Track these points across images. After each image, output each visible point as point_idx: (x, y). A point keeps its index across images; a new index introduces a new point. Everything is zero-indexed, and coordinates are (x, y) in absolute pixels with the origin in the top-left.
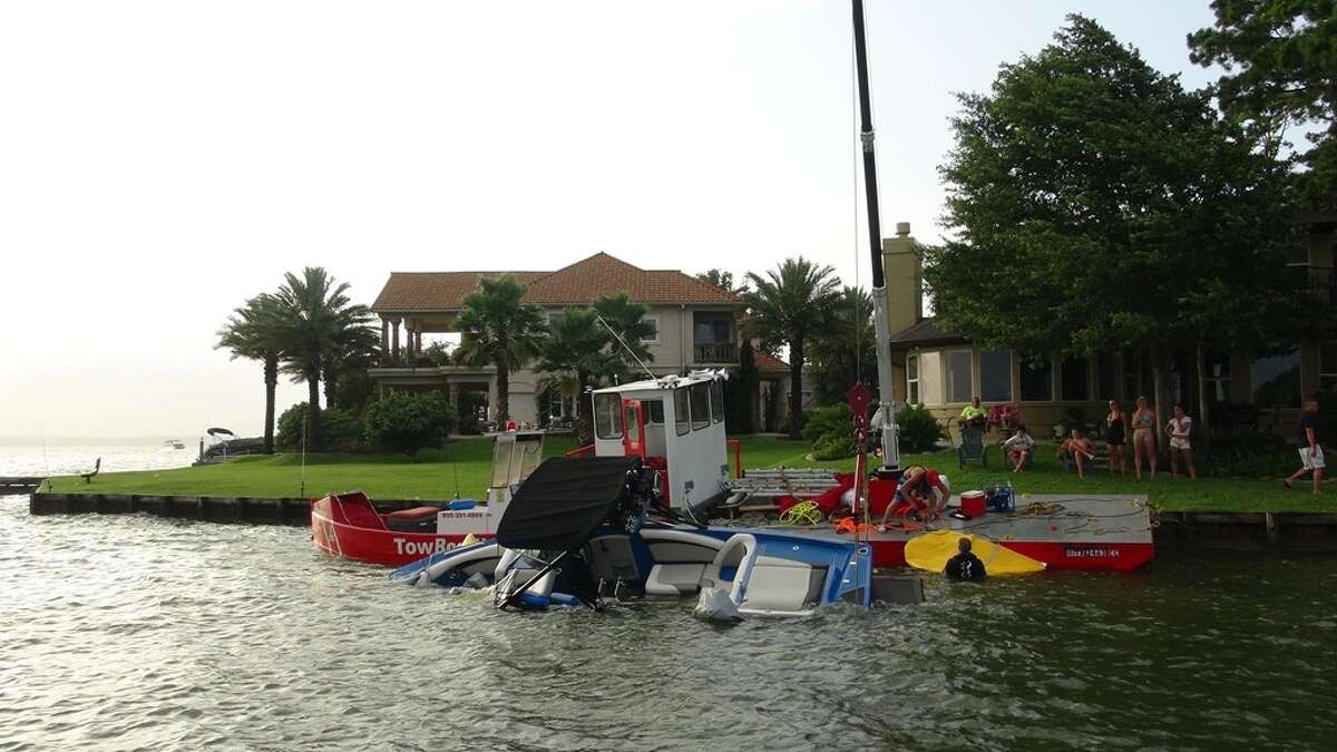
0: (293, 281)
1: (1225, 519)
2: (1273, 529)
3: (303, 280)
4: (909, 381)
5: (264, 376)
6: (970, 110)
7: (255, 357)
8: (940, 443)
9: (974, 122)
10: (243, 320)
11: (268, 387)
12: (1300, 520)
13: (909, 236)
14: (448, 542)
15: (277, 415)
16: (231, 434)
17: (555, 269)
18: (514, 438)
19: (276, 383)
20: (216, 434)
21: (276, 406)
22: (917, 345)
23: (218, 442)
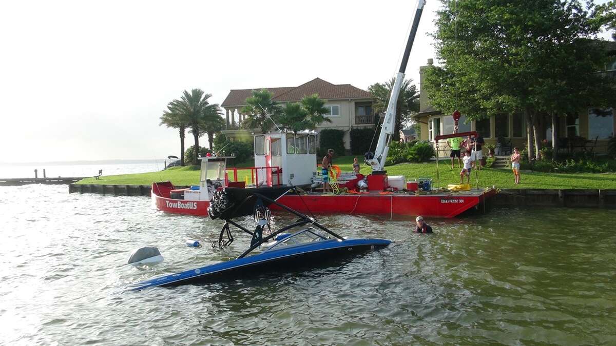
0: (186, 93)
1: (540, 193)
2: (561, 197)
3: (191, 93)
4: (430, 130)
5: (179, 135)
6: (445, 5)
7: (175, 127)
8: (434, 158)
9: (446, 11)
10: (170, 112)
11: (181, 139)
12: (575, 193)
13: (433, 64)
14: (182, 203)
15: (185, 150)
16: (177, 158)
17: (297, 86)
18: (207, 160)
19: (184, 137)
20: (171, 158)
21: (185, 147)
22: (430, 114)
23: (172, 162)
